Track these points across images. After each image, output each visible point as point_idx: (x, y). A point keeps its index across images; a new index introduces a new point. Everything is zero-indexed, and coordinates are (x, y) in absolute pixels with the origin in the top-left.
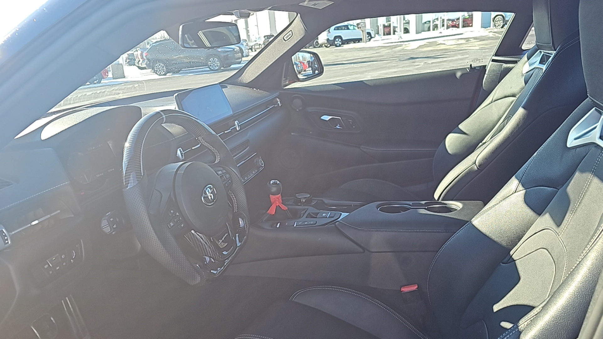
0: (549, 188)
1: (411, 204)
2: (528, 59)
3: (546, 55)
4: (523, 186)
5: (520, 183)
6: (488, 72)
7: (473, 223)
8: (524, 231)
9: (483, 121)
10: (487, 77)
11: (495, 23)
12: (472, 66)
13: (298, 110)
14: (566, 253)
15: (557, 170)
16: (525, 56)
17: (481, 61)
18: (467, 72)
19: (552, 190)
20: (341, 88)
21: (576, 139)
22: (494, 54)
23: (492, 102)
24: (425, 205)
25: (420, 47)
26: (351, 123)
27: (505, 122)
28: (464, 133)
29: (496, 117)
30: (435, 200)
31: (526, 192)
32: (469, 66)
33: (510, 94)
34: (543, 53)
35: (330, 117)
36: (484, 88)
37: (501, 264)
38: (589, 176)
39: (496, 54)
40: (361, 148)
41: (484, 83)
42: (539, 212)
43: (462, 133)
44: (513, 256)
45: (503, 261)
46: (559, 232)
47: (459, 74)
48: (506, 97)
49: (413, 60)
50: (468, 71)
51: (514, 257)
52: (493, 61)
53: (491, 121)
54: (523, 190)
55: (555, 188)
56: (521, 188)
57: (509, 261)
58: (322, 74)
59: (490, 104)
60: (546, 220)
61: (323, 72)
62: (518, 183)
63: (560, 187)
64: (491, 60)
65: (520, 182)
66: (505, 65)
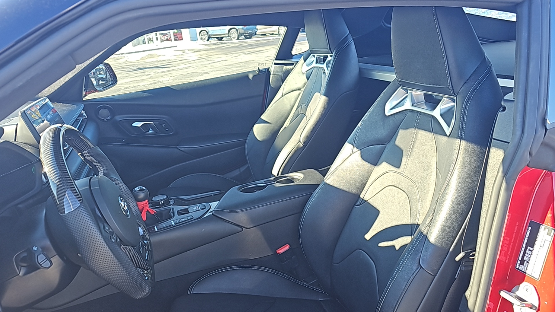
0: (378, 146)
1: (263, 182)
2: (305, 61)
3: (318, 58)
4: (357, 148)
5: (354, 147)
6: (273, 73)
7: (328, 183)
8: (366, 179)
9: (280, 111)
10: (272, 77)
11: (201, 37)
12: (260, 68)
13: (105, 120)
14: (414, 182)
15: (382, 133)
16: (301, 59)
17: (265, 64)
18: (256, 74)
19: (381, 146)
20: (149, 94)
21: (391, 109)
22: (275, 59)
23: (282, 96)
24: (274, 181)
25: (143, 58)
26: (164, 126)
27: (299, 110)
28: (268, 123)
29: (288, 107)
30: (275, 176)
31: (361, 152)
32: (258, 69)
33: (296, 88)
34: (316, 56)
35: (142, 123)
36: (272, 86)
37: (356, 206)
38: (413, 130)
39: (277, 59)
40: (178, 148)
41: (272, 82)
42: (375, 163)
43: (266, 122)
44: (364, 199)
45: (357, 204)
46: (401, 171)
47: (251, 76)
48: (293, 91)
49: (142, 71)
50: (258, 73)
51: (366, 198)
52: (275, 64)
53: (286, 111)
54: (357, 151)
55: (383, 145)
56: (355, 149)
57: (362, 203)
58: (117, 84)
59: (281, 97)
60: (384, 167)
61: (117, 82)
62: (353, 146)
63: (387, 143)
64: (273, 63)
65: (354, 145)
66: (285, 67)
